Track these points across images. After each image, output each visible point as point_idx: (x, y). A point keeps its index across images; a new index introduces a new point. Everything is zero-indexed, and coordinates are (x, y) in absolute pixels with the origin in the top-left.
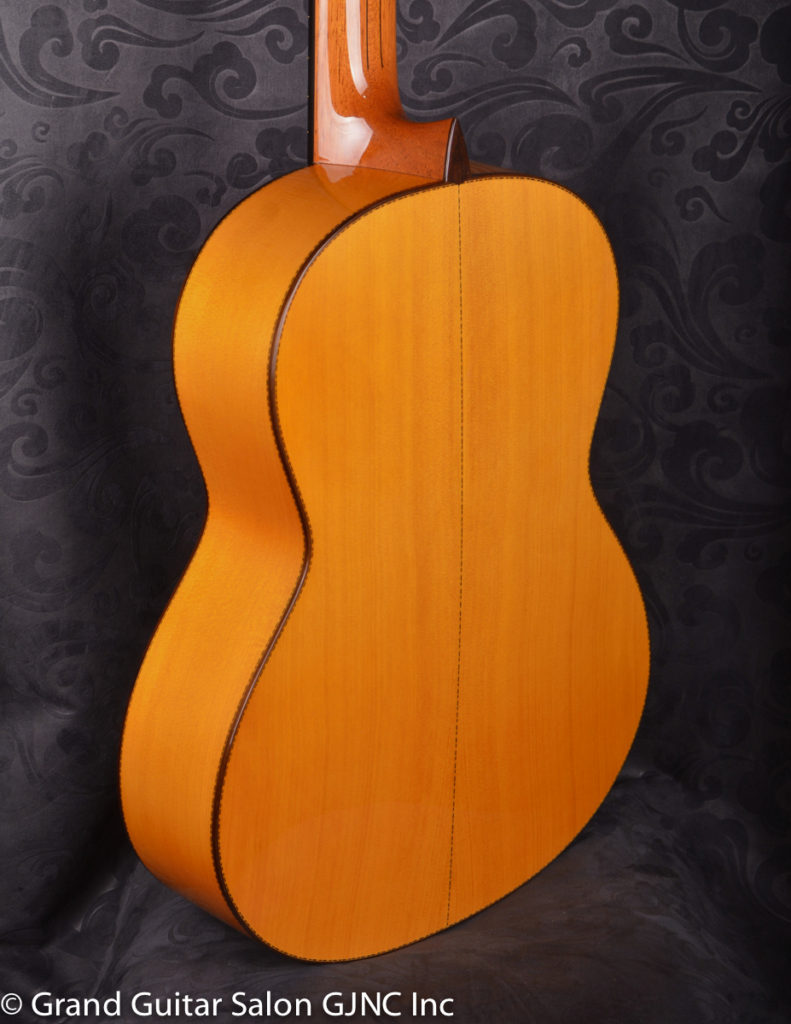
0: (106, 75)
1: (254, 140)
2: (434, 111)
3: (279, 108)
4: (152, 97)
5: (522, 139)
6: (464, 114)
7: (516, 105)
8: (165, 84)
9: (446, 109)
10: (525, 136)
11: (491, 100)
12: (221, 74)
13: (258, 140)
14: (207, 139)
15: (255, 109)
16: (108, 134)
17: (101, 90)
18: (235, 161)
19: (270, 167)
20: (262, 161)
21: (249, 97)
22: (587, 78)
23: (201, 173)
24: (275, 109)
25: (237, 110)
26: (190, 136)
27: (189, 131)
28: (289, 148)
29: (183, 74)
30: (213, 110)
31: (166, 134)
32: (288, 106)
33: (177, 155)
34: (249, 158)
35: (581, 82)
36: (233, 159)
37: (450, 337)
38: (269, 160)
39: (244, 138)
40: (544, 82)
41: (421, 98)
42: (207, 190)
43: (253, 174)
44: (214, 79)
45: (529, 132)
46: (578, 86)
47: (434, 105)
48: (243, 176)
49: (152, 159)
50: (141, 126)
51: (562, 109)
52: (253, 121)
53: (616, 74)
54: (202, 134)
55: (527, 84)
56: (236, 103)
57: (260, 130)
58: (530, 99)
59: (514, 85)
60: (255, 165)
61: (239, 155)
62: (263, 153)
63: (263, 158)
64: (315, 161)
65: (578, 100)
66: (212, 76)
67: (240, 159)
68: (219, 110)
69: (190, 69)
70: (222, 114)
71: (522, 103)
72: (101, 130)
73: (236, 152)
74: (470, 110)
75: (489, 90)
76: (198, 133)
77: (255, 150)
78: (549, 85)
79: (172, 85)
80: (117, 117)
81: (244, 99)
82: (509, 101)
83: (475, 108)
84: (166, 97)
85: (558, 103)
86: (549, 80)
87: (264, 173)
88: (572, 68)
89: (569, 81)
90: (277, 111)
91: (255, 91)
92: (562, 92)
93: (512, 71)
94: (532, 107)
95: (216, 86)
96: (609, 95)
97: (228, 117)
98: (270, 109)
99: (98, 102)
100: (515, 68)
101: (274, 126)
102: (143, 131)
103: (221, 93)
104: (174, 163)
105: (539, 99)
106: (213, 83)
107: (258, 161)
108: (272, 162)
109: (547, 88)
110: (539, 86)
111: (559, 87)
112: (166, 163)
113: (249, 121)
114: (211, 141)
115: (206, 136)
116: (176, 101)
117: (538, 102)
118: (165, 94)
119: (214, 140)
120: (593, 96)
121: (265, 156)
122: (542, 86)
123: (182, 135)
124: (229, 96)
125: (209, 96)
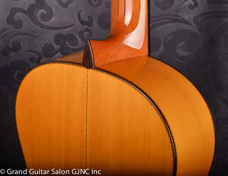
1: (53, 39)
3: (63, 26)
4: (10, 20)
5: (168, 39)
7: (165, 25)
8: (15, 16)
10: (170, 38)
12: (39, 11)
13: (54, 38)
14: (34, 37)
15: (53, 26)
18: (46, 47)
19: (60, 49)
20: (57, 47)
21: (51, 21)
22: (196, 15)
23: (32, 51)
24: (61, 26)
25: (46, 26)
26: (27, 36)
27: (26, 34)
28: (67, 42)
29: (23, 11)
30: (36, 26)
31: (17, 35)
32: (67, 25)
33: (22, 44)
34: (51, 46)
35: (194, 16)
36: (45, 46)
38: (59, 47)
39: (50, 37)
40: (177, 16)
42: (34, 58)
46: (193, 18)
48: (49, 53)
49: (10, 45)
50: (6, 32)
51: (186, 27)
52: (52, 31)
54: (31, 35)
55: (170, 17)
56: (45, 23)
57: (55, 35)
58: (172, 23)
59: (164, 17)
60: (54, 49)
61: (47, 44)
62: (57, 44)
63: (57, 46)
65: (192, 23)
66: (35, 13)
67: (48, 46)
68: (39, 26)
69: (26, 9)
70: (39, 28)
71: (168, 25)
73: (46, 43)
76: (30, 35)
77: (54, 42)
78: (180, 17)
79: (19, 16)
81: (48, 22)
85: (184, 24)
86: (179, 15)
87: (57, 52)
88: (190, 10)
89: (189, 16)
90: (62, 27)
91: (53, 19)
92: (185, 20)
93: (163, 11)
94: (172, 27)
95: (37, 16)
96: (206, 21)
97: (42, 29)
98: (59, 26)
101: (61, 33)
102: (7, 34)
103: (39, 19)
104: (20, 47)
105: (175, 23)
106: (36, 15)
107: (55, 47)
108: (60, 47)
109: (179, 18)
110: (175, 17)
111: (185, 18)
112: (17, 47)
113: (51, 31)
114: (35, 38)
115: (33, 36)
116: (20, 22)
117: (175, 24)
118: (16, 20)
119: (37, 38)
120: (199, 22)
121: (58, 45)
122: (177, 18)
123: (23, 36)
124: (43, 20)
125: (34, 20)
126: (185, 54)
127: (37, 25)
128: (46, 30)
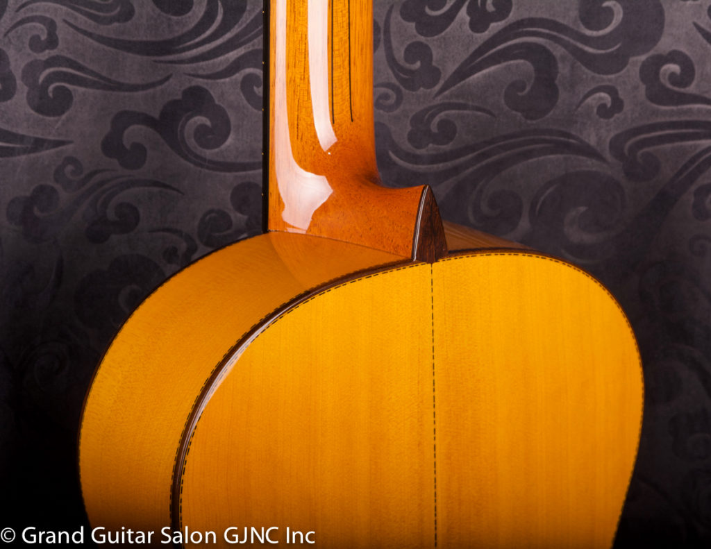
0: (57, 121)
1: (229, 195)
2: (435, 166)
4: (112, 146)
5: (542, 198)
6: (471, 170)
7: (535, 159)
8: (126, 132)
9: (449, 164)
10: (546, 194)
11: (503, 155)
12: (192, 121)
13: (232, 194)
14: (175, 193)
15: (229, 160)
16: (58, 187)
17: (51, 138)
18: (208, 217)
19: (247, 224)
20: (238, 218)
21: (223, 147)
22: (619, 131)
23: (168, 230)
24: (252, 161)
25: (210, 162)
26: (156, 189)
27: (156, 184)
29: (148, 120)
30: (183, 161)
31: (128, 187)
33: (141, 211)
34: (224, 215)
35: (612, 134)
36: (205, 215)
37: (419, 444)
38: (246, 217)
39: (218, 192)
40: (569, 135)
41: (419, 152)
42: (175, 250)
43: (229, 232)
44: (183, 127)
45: (548, 192)
46: (608, 140)
47: (434, 159)
48: (217, 234)
49: (111, 215)
50: (98, 178)
52: (228, 174)
53: (653, 127)
54: (170, 187)
55: (547, 137)
56: (209, 153)
57: (235, 184)
58: (552, 153)
59: (532, 137)
60: (229, 224)
61: (211, 211)
62: (239, 209)
63: (239, 215)
64: (269, 229)
65: (608, 156)
66: (181, 123)
67: (213, 215)
68: (190, 160)
69: (156, 115)
70: (191, 165)
71: (542, 158)
72: (51, 183)
73: (209, 207)
74: (479, 165)
75: (502, 143)
76: (166, 186)
77: (230, 206)
78: (574, 138)
79: (135, 133)
80: (70, 168)
81: (216, 150)
82: (527, 155)
83: (484, 163)
84: (128, 147)
85: (585, 158)
86: (573, 133)
87: (241, 230)
88: (602, 120)
89: (597, 134)
90: (254, 164)
91: (230, 141)
92: (588, 146)
93: (529, 122)
94: (554, 163)
95: (186, 135)
96: (646, 150)
97: (200, 169)
98: (247, 161)
99: (47, 152)
100: (532, 118)
101: (252, 180)
102: (102, 183)
103: (192, 142)
104: (137, 219)
105: (562, 153)
106: (182, 132)
107: (233, 218)
108: (249, 219)
109: (572, 141)
110: (562, 139)
111: (587, 140)
112: (128, 219)
113: (223, 174)
114: (180, 195)
115: (174, 189)
116: (139, 151)
117: (560, 156)
118: (127, 143)
119: (183, 194)
120: (626, 151)
121: (242, 213)
122: (566, 140)
123: (146, 188)
124: (200, 146)
125: (177, 145)
126: (587, 238)
127: (185, 157)
128: (211, 172)
